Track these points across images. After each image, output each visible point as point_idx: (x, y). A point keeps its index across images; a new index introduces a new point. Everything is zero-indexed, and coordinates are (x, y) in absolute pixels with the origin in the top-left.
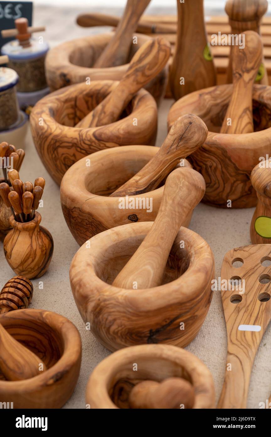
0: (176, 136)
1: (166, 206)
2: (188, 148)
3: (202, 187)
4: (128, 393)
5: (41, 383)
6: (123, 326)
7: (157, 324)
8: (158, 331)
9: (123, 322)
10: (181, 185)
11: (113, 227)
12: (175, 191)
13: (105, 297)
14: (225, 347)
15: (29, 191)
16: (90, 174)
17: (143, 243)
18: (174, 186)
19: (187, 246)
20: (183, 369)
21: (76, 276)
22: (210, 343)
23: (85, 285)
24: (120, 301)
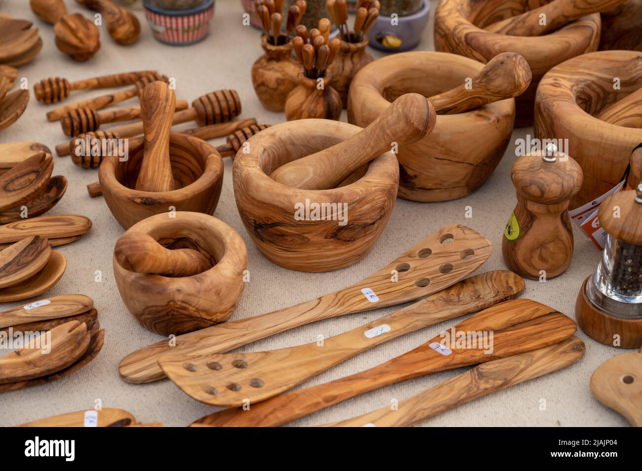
2: (488, 90)
7: (260, 217)
8: (261, 226)
12: (388, 113)
24: (243, 174)
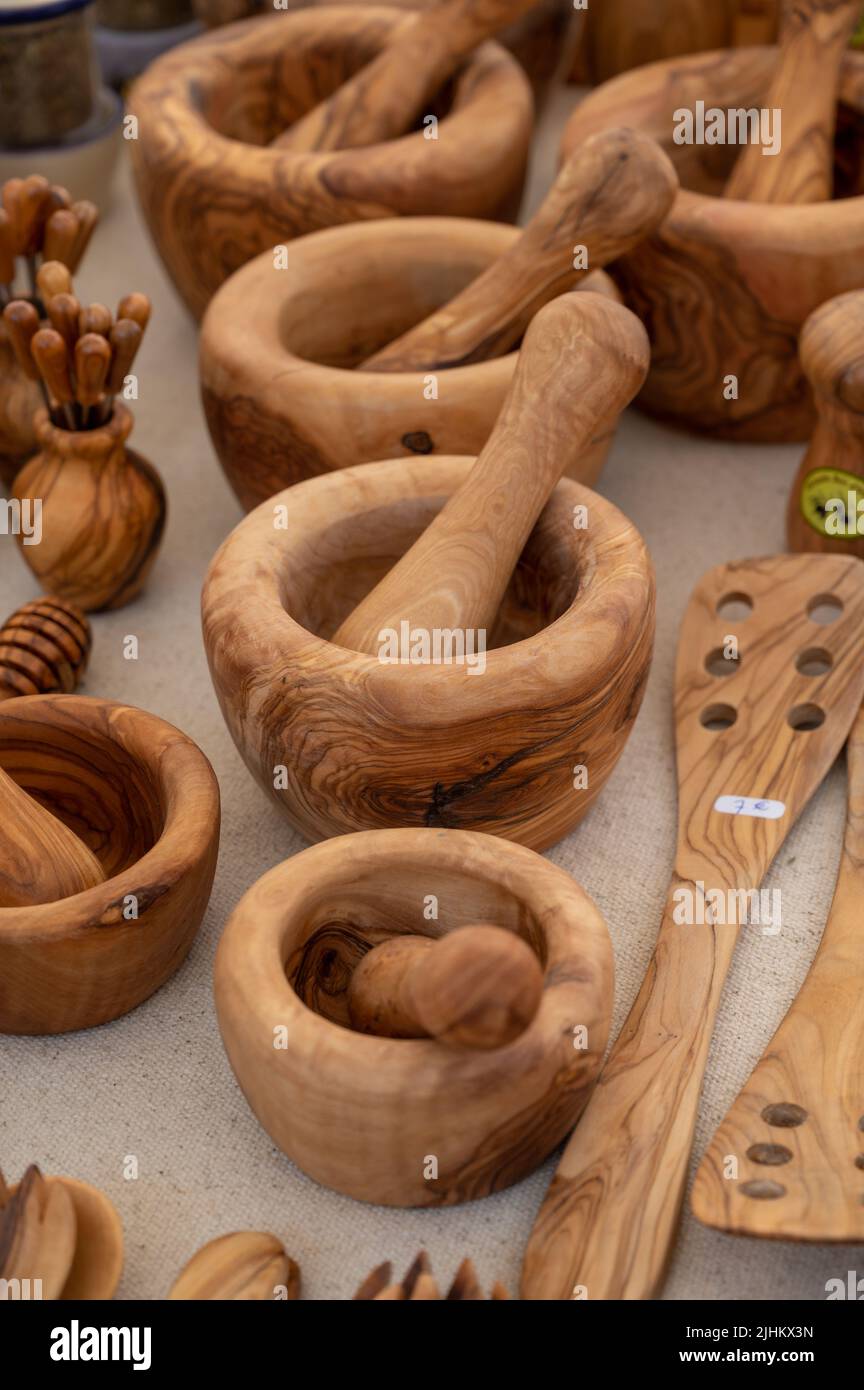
0: (574, 195)
1: (520, 409)
2: (608, 237)
3: (636, 357)
4: (349, 971)
5: (84, 917)
6: (352, 768)
7: (458, 768)
8: (458, 791)
9: (355, 753)
10: (572, 347)
11: (352, 463)
12: (552, 365)
13: (304, 674)
14: (668, 859)
15: (97, 332)
16: (297, 299)
17: (439, 520)
18: (548, 347)
19: (577, 538)
20: (524, 907)
21: (220, 602)
22: (624, 844)
23: (244, 634)
24: (349, 688)
